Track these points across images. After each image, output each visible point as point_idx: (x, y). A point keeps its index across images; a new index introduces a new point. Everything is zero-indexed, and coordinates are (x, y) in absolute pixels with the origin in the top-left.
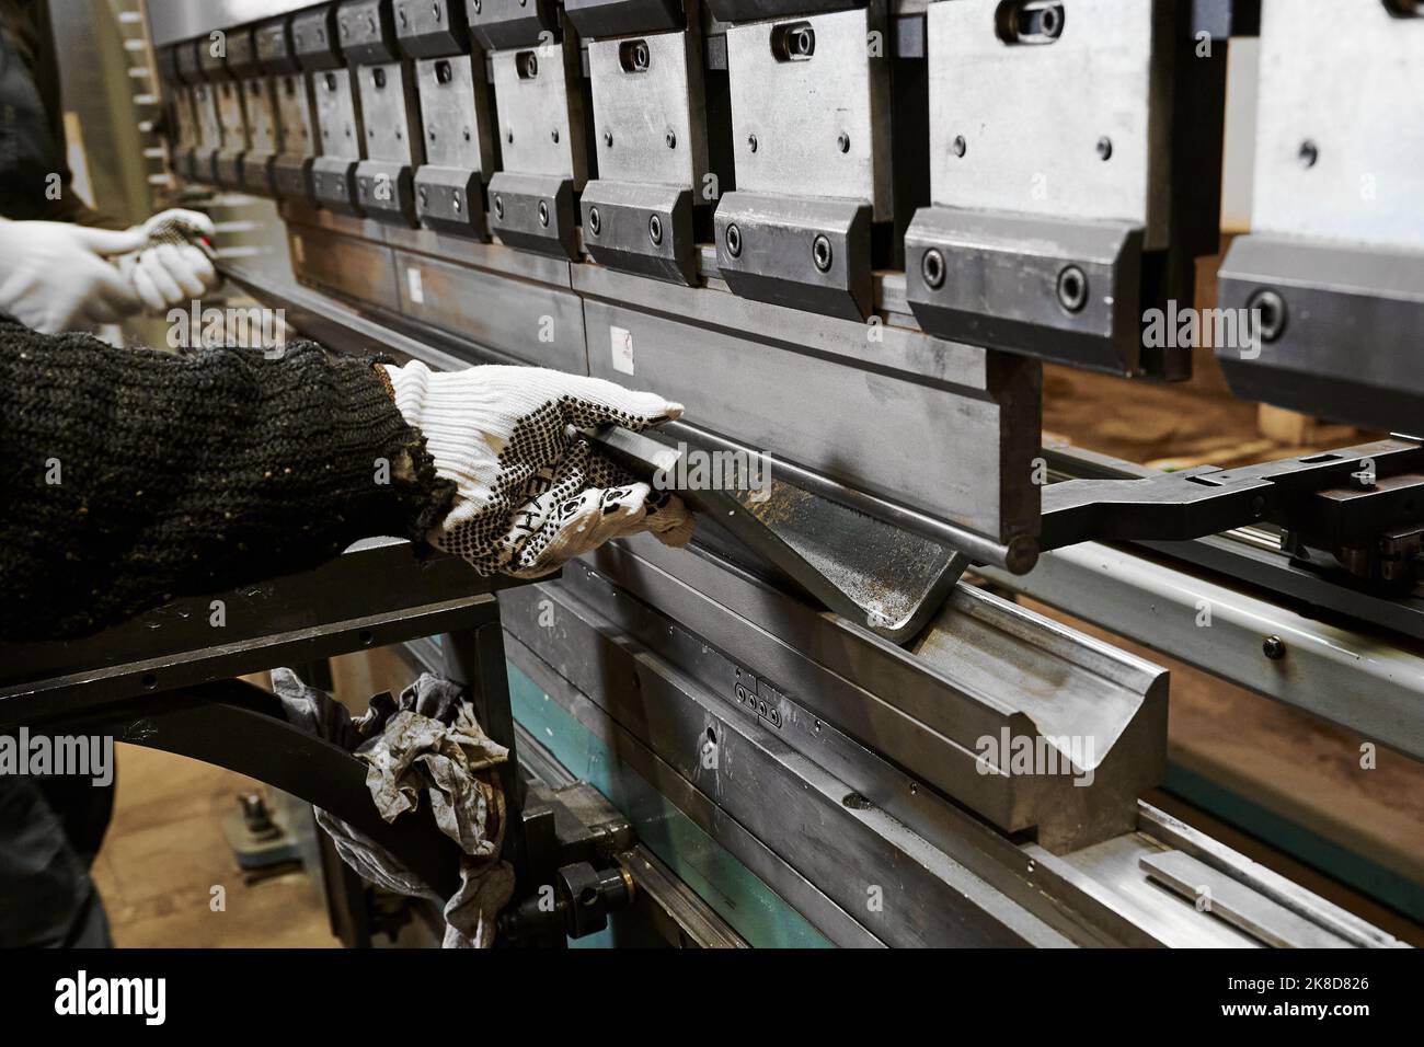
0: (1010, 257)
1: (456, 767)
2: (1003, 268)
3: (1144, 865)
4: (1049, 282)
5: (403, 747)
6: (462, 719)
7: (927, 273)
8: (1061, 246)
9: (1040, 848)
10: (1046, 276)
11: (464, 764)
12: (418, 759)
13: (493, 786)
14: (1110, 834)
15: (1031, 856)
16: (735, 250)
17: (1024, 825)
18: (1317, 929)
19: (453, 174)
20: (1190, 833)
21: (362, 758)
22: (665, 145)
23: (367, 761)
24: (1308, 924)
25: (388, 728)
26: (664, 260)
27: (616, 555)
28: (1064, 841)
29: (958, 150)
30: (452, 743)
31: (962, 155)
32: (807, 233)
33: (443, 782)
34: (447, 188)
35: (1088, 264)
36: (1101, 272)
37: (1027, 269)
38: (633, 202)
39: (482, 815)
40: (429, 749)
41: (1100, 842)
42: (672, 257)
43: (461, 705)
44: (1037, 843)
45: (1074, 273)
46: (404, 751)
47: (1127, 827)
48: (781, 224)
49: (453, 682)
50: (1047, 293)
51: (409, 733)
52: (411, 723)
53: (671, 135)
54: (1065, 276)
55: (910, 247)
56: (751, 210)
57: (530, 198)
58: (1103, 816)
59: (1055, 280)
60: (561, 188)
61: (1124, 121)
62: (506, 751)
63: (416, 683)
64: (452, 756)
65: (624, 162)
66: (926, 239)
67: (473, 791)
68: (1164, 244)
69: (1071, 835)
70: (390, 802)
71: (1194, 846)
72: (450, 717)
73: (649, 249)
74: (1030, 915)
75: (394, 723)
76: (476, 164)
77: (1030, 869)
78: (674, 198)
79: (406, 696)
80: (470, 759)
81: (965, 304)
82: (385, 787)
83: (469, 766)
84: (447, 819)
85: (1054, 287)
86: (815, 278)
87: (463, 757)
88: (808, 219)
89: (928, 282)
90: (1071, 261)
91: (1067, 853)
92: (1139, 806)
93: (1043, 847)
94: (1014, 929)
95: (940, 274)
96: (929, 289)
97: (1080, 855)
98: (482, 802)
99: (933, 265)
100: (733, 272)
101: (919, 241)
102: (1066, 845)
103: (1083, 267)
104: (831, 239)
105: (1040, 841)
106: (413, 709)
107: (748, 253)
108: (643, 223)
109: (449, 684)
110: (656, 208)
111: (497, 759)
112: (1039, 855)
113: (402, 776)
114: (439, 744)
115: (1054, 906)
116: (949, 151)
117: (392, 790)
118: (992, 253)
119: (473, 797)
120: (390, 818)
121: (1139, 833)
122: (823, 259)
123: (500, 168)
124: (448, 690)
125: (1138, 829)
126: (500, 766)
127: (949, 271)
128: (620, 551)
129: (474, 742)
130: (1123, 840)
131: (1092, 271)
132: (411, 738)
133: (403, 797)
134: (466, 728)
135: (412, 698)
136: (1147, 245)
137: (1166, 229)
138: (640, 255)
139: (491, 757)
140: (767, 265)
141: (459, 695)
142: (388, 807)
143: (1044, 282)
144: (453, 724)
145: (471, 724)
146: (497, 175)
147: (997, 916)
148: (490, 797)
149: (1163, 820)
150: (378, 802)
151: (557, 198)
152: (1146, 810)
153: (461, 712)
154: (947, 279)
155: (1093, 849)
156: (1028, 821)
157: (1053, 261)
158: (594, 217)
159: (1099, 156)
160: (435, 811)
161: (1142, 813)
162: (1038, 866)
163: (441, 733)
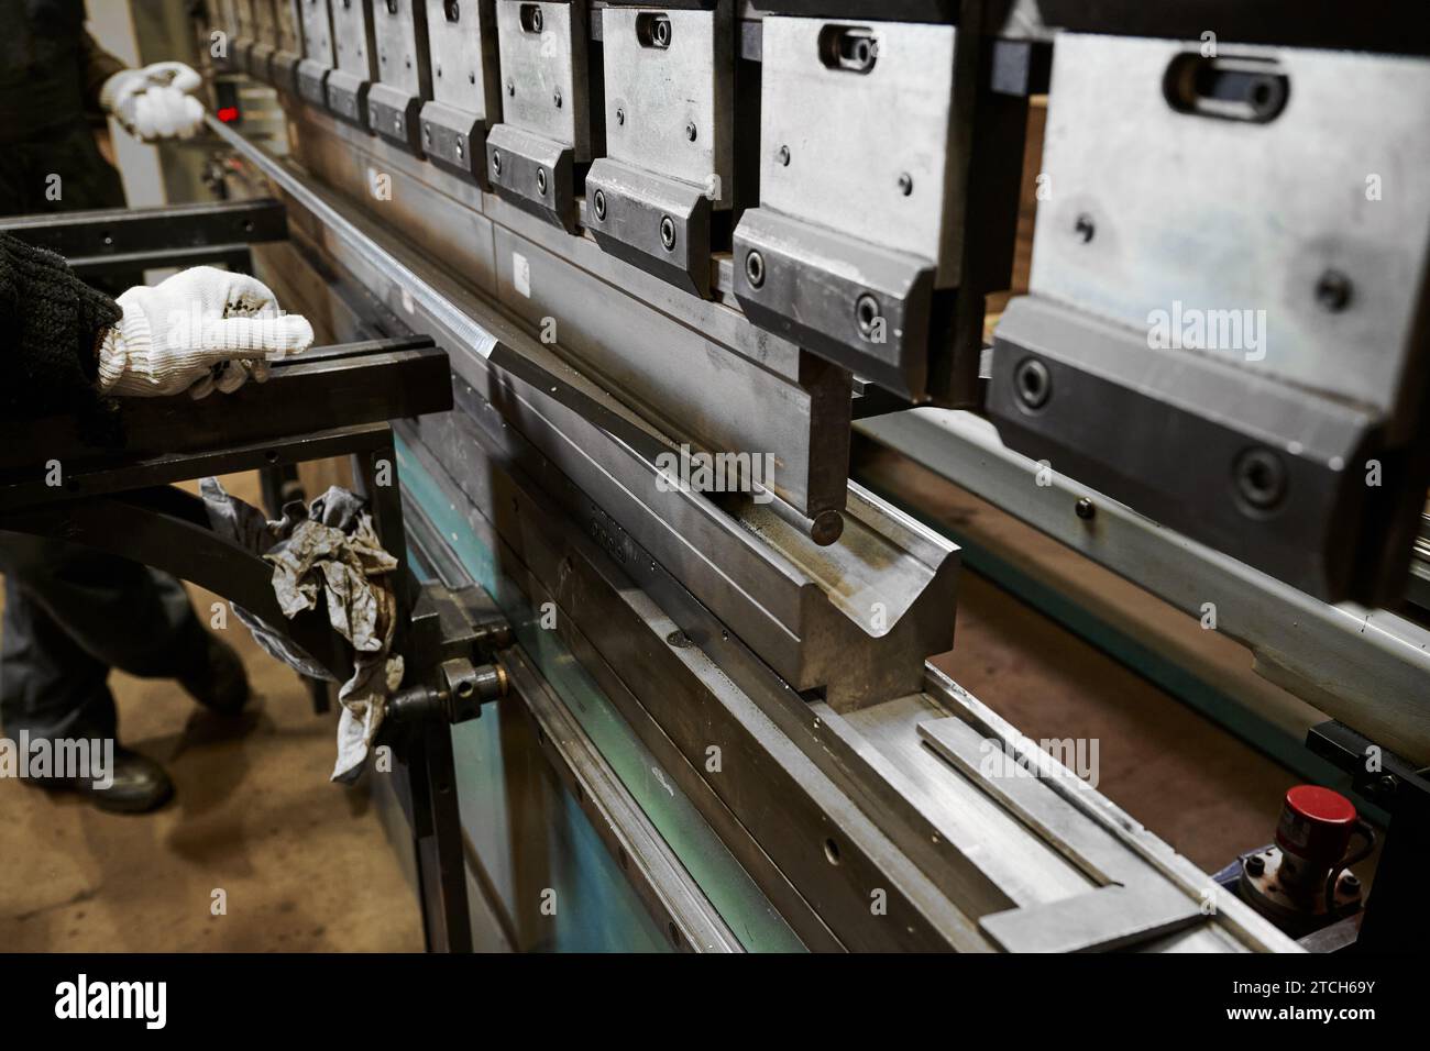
0: (819, 273)
1: (351, 572)
2: (812, 282)
3: (920, 731)
4: (850, 304)
5: (305, 553)
6: (361, 530)
7: (750, 272)
8: (862, 273)
9: (826, 706)
10: (846, 297)
11: (359, 570)
12: (316, 565)
13: (386, 590)
14: (895, 695)
15: (818, 714)
16: (601, 213)
17: (814, 685)
18: (1072, 810)
19: (396, 97)
20: (969, 701)
21: (270, 561)
22: (553, 104)
23: (273, 563)
24: (1065, 804)
25: (294, 535)
26: (548, 209)
27: (503, 391)
28: (852, 699)
29: (784, 159)
30: (348, 551)
31: (787, 164)
32: (656, 211)
33: (336, 586)
34: (391, 109)
35: (881, 294)
36: (892, 305)
37: (832, 288)
38: (524, 152)
39: (372, 616)
40: (327, 557)
41: (886, 701)
42: (553, 208)
43: (361, 516)
44: (825, 701)
45: (870, 301)
46: (306, 556)
47: (913, 688)
48: (637, 197)
49: (354, 495)
50: (847, 314)
51: (310, 541)
52: (315, 531)
53: (558, 96)
54: (862, 302)
55: (737, 245)
56: (615, 180)
57: (450, 131)
58: (889, 678)
59: (854, 303)
60: (474, 128)
61: (923, 160)
62: (394, 561)
63: (324, 495)
64: (347, 562)
65: (523, 111)
66: (750, 240)
67: (365, 594)
68: (955, 282)
69: (859, 694)
70: (292, 601)
71: (970, 714)
72: (351, 528)
73: (537, 196)
74: (814, 766)
75: (300, 531)
76: (414, 90)
77: (816, 726)
78: (557, 155)
79: (315, 506)
80: (365, 565)
81: (778, 306)
82: (288, 587)
83: (364, 572)
84: (337, 618)
85: (853, 310)
86: (662, 253)
87: (359, 564)
88: (658, 199)
89: (751, 280)
90: (867, 288)
91: (854, 711)
92: (927, 669)
93: (830, 706)
94: (797, 779)
95: (760, 275)
96: (751, 286)
97: (865, 714)
98: (373, 604)
99: (754, 264)
100: (600, 232)
101: (744, 240)
102: (853, 703)
103: (878, 298)
104: (676, 222)
105: (828, 700)
106: (319, 519)
107: (611, 218)
108: (532, 172)
109: (352, 499)
110: (542, 162)
111: (387, 568)
112: (825, 714)
113: (304, 578)
114: (336, 552)
115: (834, 762)
116: (776, 159)
117: (293, 591)
118: (804, 266)
119: (364, 599)
120: (290, 615)
121: (924, 694)
122: (669, 238)
123: (432, 98)
124: (351, 502)
125: (924, 691)
126: (389, 573)
127: (767, 273)
128: (507, 390)
129: (368, 551)
130: (908, 700)
131: (885, 303)
132: (312, 545)
133: (303, 597)
134: (363, 538)
135: (320, 509)
136: (938, 284)
137: (958, 269)
138: (530, 200)
139: (382, 565)
140: (624, 233)
141: (359, 508)
142: (289, 605)
143: (844, 303)
144: (354, 533)
145: (368, 533)
146: (428, 104)
147: (784, 765)
148: (383, 599)
149: (947, 685)
150: (281, 600)
151: (471, 133)
152: (933, 673)
153: (360, 523)
154: (766, 280)
155: (879, 708)
156: (817, 681)
157: (852, 286)
158: (496, 159)
159: (900, 190)
160: (330, 610)
161: (928, 677)
162: (822, 724)
163: (339, 542)
